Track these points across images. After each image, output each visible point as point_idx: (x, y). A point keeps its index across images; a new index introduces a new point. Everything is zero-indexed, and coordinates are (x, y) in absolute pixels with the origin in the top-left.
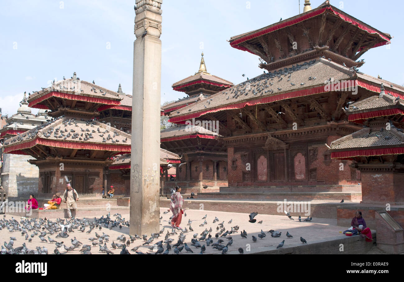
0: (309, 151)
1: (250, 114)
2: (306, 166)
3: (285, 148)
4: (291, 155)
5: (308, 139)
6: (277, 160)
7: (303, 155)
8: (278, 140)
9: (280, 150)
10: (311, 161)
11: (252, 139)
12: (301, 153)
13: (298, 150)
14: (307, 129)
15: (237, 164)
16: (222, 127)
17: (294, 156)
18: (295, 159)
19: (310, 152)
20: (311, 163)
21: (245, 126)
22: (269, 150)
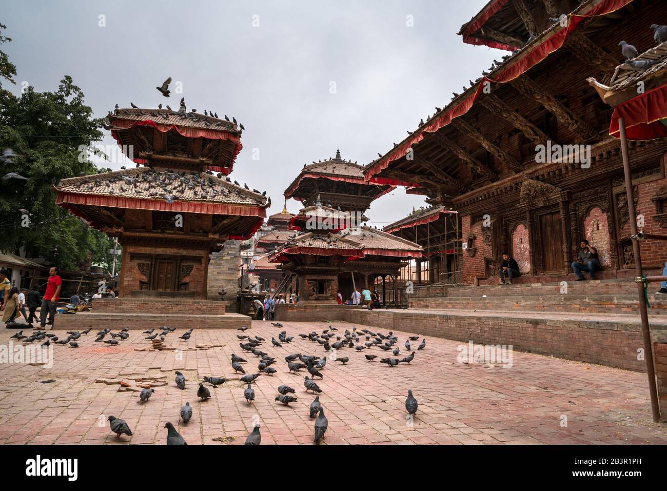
0: (614, 198)
1: (482, 138)
2: (611, 233)
3: (560, 200)
4: (576, 214)
5: (610, 169)
6: (549, 228)
7: (603, 211)
8: (543, 183)
9: (551, 208)
10: (623, 220)
11: (497, 191)
12: (599, 207)
13: (590, 201)
14: (606, 145)
15: (476, 245)
16: (446, 178)
17: (583, 215)
18: (585, 223)
19: (618, 200)
20: (621, 226)
21: (481, 168)
22: (530, 211)
